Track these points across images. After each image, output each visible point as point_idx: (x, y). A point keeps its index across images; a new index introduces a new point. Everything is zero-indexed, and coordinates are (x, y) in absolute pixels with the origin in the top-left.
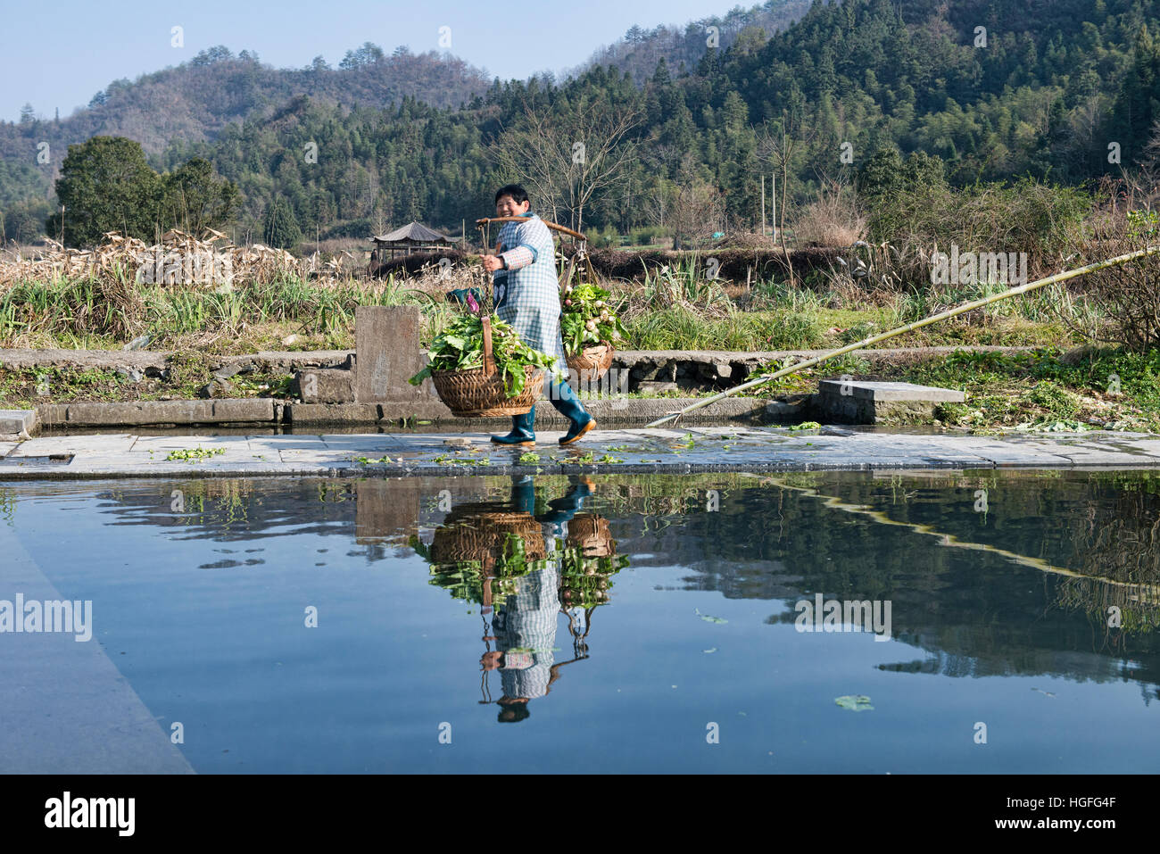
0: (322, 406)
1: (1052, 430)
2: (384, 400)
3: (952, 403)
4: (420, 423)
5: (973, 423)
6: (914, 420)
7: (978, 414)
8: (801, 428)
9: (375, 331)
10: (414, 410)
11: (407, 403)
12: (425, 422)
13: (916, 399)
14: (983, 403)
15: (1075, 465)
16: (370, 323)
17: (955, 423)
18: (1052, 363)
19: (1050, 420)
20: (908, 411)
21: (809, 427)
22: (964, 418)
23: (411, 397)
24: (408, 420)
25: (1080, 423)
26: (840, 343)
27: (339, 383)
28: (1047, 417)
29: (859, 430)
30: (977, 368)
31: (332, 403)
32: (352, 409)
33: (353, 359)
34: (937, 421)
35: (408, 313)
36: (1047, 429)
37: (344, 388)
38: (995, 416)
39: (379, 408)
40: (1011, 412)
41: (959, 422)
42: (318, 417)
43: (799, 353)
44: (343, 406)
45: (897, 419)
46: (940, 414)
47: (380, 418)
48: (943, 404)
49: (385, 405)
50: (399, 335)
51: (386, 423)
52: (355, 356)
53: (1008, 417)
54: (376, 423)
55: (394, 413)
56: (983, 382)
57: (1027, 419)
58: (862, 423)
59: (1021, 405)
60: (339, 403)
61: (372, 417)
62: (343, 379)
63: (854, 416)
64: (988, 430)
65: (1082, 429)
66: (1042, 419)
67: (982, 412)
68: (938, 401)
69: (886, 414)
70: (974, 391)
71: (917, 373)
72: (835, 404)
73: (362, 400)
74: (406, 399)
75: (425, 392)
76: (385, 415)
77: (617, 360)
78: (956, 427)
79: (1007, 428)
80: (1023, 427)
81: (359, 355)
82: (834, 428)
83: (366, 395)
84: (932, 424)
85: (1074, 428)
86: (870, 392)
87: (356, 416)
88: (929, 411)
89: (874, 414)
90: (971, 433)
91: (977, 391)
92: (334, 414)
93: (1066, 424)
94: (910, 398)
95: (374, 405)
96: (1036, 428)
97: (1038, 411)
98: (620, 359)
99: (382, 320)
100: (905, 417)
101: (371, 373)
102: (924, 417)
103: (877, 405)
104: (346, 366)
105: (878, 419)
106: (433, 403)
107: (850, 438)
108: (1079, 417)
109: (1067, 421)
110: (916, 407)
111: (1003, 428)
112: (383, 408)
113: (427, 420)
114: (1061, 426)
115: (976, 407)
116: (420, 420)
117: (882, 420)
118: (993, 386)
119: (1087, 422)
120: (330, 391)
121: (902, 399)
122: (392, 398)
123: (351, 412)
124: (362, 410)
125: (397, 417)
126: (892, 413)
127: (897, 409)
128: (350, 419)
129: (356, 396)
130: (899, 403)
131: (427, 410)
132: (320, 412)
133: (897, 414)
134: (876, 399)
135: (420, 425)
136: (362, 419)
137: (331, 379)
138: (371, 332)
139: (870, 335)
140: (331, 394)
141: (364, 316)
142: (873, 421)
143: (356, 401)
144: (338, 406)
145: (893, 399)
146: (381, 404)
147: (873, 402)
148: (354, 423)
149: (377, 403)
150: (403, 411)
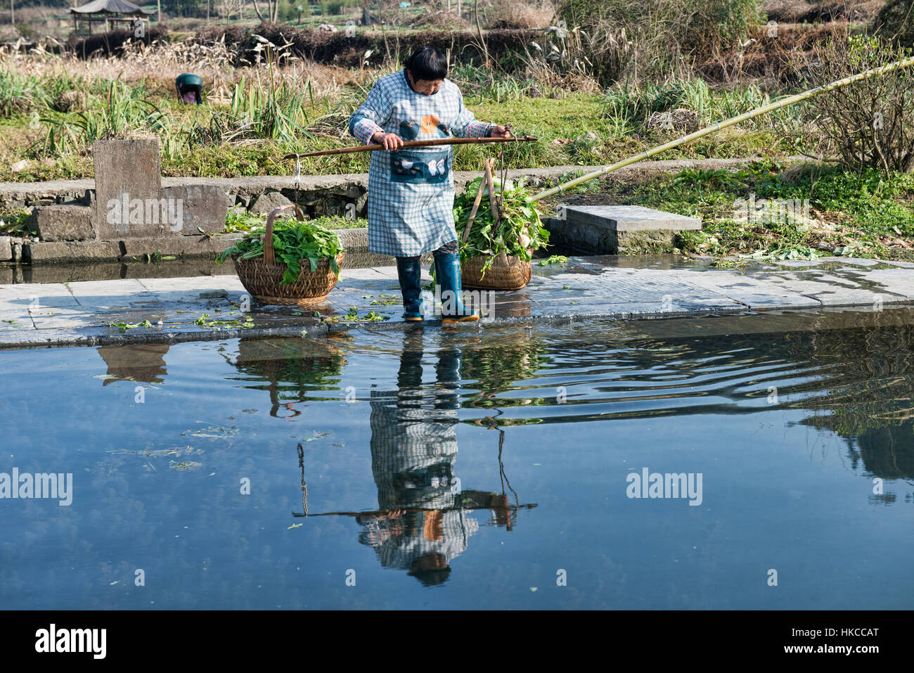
0: (62, 244)
1: (787, 258)
2: (126, 235)
3: (691, 231)
4: (165, 258)
5: (711, 250)
6: (654, 248)
7: (714, 240)
8: (550, 262)
9: (114, 165)
10: (158, 246)
11: (151, 238)
12: (169, 258)
13: (656, 228)
14: (717, 229)
15: (825, 306)
16: (108, 158)
17: (693, 251)
18: (774, 181)
19: (783, 247)
20: (649, 240)
21: (557, 262)
22: (702, 246)
23: (153, 232)
24: (152, 256)
25: (812, 250)
26: (565, 157)
27: (78, 220)
28: (780, 244)
29: (606, 265)
30: (704, 187)
31: (73, 240)
32: (93, 246)
33: (92, 196)
34: (677, 249)
35: (149, 147)
36: (782, 257)
37: (84, 225)
38: (731, 241)
39: (122, 245)
40: (745, 238)
41: (697, 250)
42: (58, 255)
43: (532, 171)
44: (85, 243)
45: (639, 248)
46: (678, 242)
47: (123, 255)
48: (681, 232)
49: (128, 241)
50: (139, 169)
51: (130, 260)
52: (94, 191)
53: (743, 244)
54: (119, 260)
55: (138, 249)
56: (711, 203)
57: (761, 246)
58: (605, 252)
59: (753, 230)
60: (80, 240)
61: (114, 253)
62: (83, 216)
63: (595, 244)
64: (728, 260)
65: (815, 258)
66: (775, 246)
67: (717, 237)
68: (677, 229)
69: (628, 244)
70: (705, 213)
71: (647, 192)
72: (575, 231)
73: (104, 237)
74: (149, 235)
75: (168, 226)
76: (128, 251)
77: (356, 184)
78: (694, 255)
79: (744, 256)
80: (758, 255)
81: (98, 191)
82: (581, 262)
83: (107, 231)
84: (671, 252)
85: (807, 255)
86: (611, 223)
87: (98, 253)
88: (668, 240)
89: (617, 244)
90: (713, 266)
91: (707, 213)
92: (76, 251)
93: (799, 251)
94: (651, 228)
95: (116, 241)
96: (772, 256)
97: (770, 237)
98: (359, 183)
99: (121, 155)
100: (646, 246)
102: (664, 245)
103: (619, 235)
104: (84, 201)
105: (620, 249)
106: (177, 238)
107: (601, 277)
108: (809, 243)
109: (799, 246)
110: (656, 236)
111: (741, 256)
112: (126, 244)
113: (171, 255)
114: (795, 253)
115: (710, 232)
116: (164, 256)
117: (624, 249)
118: (722, 207)
119: (816, 247)
120: (70, 228)
121: (643, 229)
122: (134, 234)
123: (94, 249)
124: (104, 247)
125: (141, 253)
126: (634, 242)
127: (639, 238)
128: (92, 256)
129: (97, 232)
130: (641, 233)
131: (171, 245)
132: (59, 250)
133: (639, 243)
134: (618, 229)
135: (164, 260)
136: (104, 256)
137: (70, 216)
138: (110, 167)
139: (594, 148)
140: (71, 231)
141: (102, 151)
142: (616, 252)
143: (98, 238)
144: (79, 243)
145: (634, 229)
146: (123, 240)
147: (616, 232)
148: (96, 261)
149: (119, 240)
150: (147, 247)
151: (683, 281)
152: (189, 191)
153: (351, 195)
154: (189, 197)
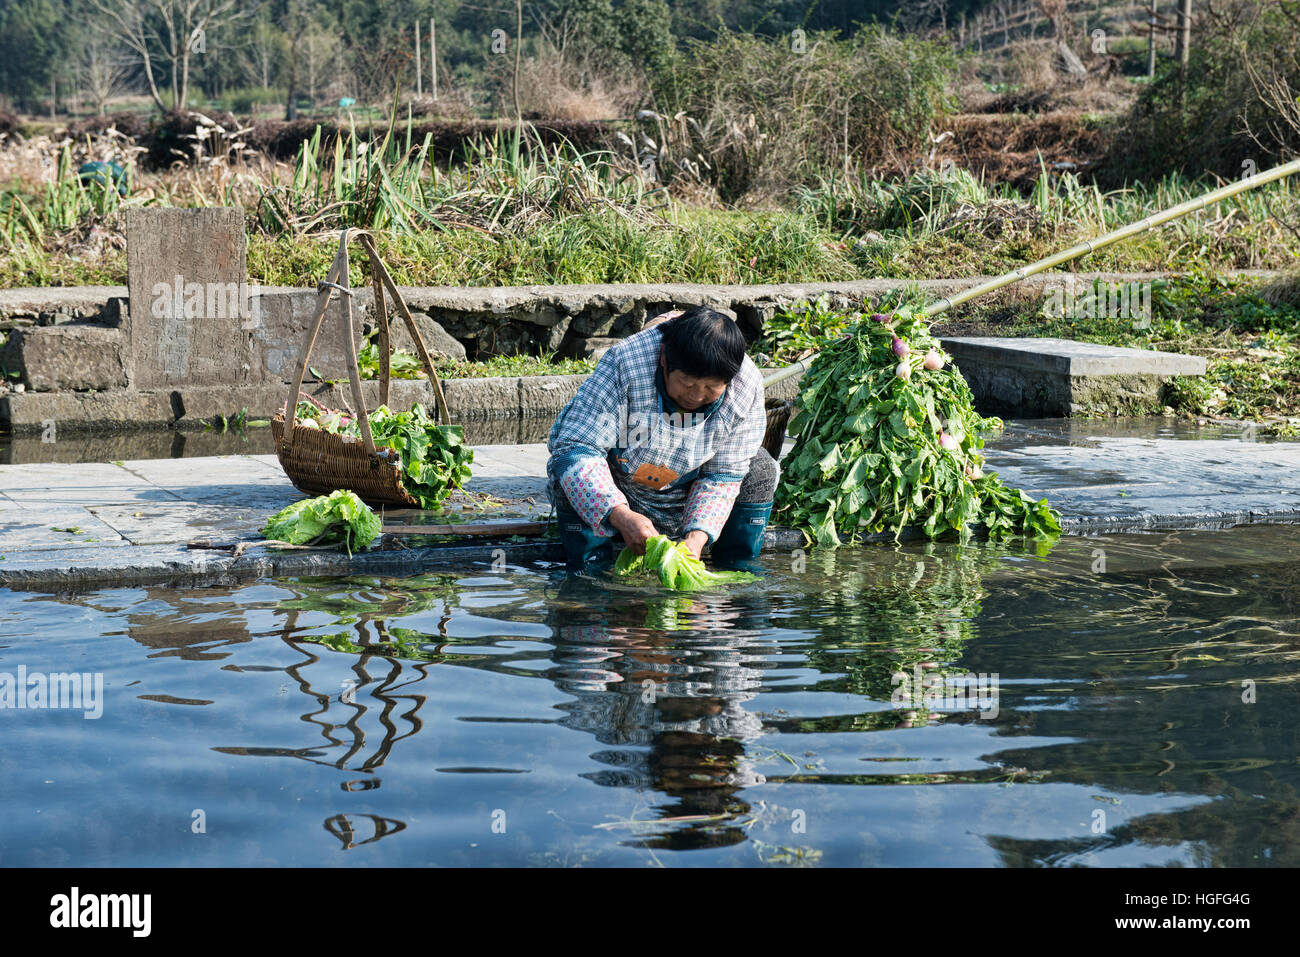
0: (67, 396)
2: (182, 381)
3: (1190, 378)
4: (252, 423)
5: (1229, 410)
6: (1131, 405)
9: (164, 254)
10: (241, 401)
11: (227, 388)
12: (261, 423)
13: (1134, 371)
16: (153, 240)
17: (1198, 412)
20: (1121, 392)
22: (1210, 403)
23: (232, 377)
24: (231, 420)
26: (852, 268)
27: (96, 352)
31: (86, 390)
32: (126, 400)
33: (123, 308)
34: (1169, 409)
35: (226, 222)
37: (107, 362)
38: (1254, 397)
39: (177, 399)
40: (1279, 390)
41: (1204, 409)
42: (59, 416)
44: (109, 395)
45: (1105, 406)
46: (1170, 394)
47: (177, 418)
48: (1174, 379)
49: (188, 392)
50: (208, 261)
51: (189, 426)
52: (127, 301)
53: (1279, 400)
54: (170, 425)
55: (205, 406)
59: (1285, 378)
60: (99, 390)
61: (162, 414)
62: (106, 346)
67: (1224, 390)
68: (1166, 373)
69: (1088, 399)
73: (142, 384)
74: (223, 381)
75: (257, 366)
76: (188, 410)
77: (552, 301)
78: (1200, 419)
81: (134, 300)
83: (148, 373)
84: (1160, 413)
86: (1059, 362)
87: (134, 414)
88: (1152, 392)
89: (1069, 398)
92: (91, 410)
94: (1126, 370)
95: (165, 392)
98: (556, 300)
99: (177, 235)
100: (1116, 403)
101: (157, 332)
102: (1146, 402)
103: (1074, 383)
104: (108, 315)
105: (1075, 407)
106: (274, 387)
110: (1133, 385)
112: (184, 397)
113: (263, 419)
116: (251, 419)
117: (1081, 408)
120: (81, 367)
121: (1113, 372)
122: (197, 380)
123: (126, 405)
124: (145, 402)
125: (211, 414)
126: (1097, 396)
127: (1105, 388)
128: (122, 418)
129: (131, 375)
130: (1109, 379)
131: (264, 400)
132: (63, 407)
133: (1105, 398)
134: (1073, 372)
135: (251, 428)
136: (144, 418)
137: (81, 345)
138: (156, 257)
139: (896, 255)
140: (83, 372)
141: (143, 225)
142: (1068, 412)
143: (132, 386)
144: (98, 395)
145: (1098, 373)
146: (179, 390)
147: (1067, 378)
148: (130, 428)
149: (171, 389)
150: (221, 403)
152: (296, 303)
154: (296, 313)
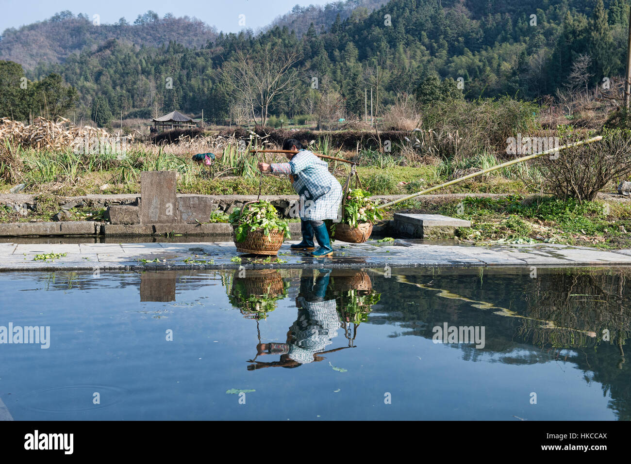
0: (122, 226)
1: (517, 243)
2: (156, 222)
3: (464, 227)
5: (475, 238)
6: (444, 236)
7: (478, 233)
8: (384, 241)
9: (152, 184)
10: (173, 228)
11: (169, 224)
12: (179, 235)
13: (445, 225)
14: (480, 227)
15: (528, 265)
16: (149, 180)
17: (466, 238)
18: (517, 204)
19: (516, 237)
20: (441, 231)
21: (388, 241)
22: (471, 236)
23: (171, 221)
24: (170, 234)
25: (531, 239)
26: (405, 191)
27: (131, 213)
28: (514, 236)
29: (415, 243)
30: (478, 206)
31: (127, 224)
32: (139, 227)
33: (139, 200)
34: (456, 237)
35: (170, 175)
36: (514, 242)
37: (134, 216)
38: (487, 234)
39: (154, 227)
40: (496, 232)
41: (468, 238)
42: (119, 232)
43: (383, 197)
44: (134, 226)
45: (435, 236)
46: (458, 233)
47: (154, 233)
48: (459, 228)
49: (157, 225)
50: (165, 187)
51: (158, 235)
52: (140, 198)
53: (494, 235)
54: (152, 235)
55: (162, 230)
56: (481, 215)
57: (504, 236)
58: (417, 238)
59: (500, 228)
60: (131, 224)
61: (149, 232)
62: (134, 211)
63: (412, 234)
64: (483, 243)
65: (532, 243)
66: (511, 237)
67: (480, 232)
68: (457, 226)
69: (429, 233)
70: (476, 220)
71: (446, 209)
72: (402, 227)
73: (144, 223)
74: (168, 222)
75: (179, 218)
76: (157, 231)
78: (466, 240)
79: (493, 241)
80: (501, 241)
81: (143, 198)
82: (402, 241)
83: (146, 220)
84: (453, 238)
85: (528, 242)
86: (420, 221)
87: (141, 231)
88: (452, 232)
89: (423, 233)
90: (474, 245)
91: (477, 220)
92: (129, 230)
93: (524, 240)
94: (442, 225)
95: (150, 225)
96: (508, 242)
97: (510, 232)
99: (156, 179)
100: (439, 235)
101: (149, 208)
102: (449, 235)
103: (424, 228)
104: (135, 204)
105: (425, 236)
106: (183, 224)
107: (410, 248)
108: (531, 235)
109: (525, 237)
110: (445, 229)
111: (491, 241)
112: (156, 227)
114: (521, 240)
115: (477, 229)
116: (176, 234)
117: (427, 236)
118: (486, 217)
119: (535, 238)
120: (126, 217)
121: (438, 225)
122: (161, 222)
123: (138, 229)
124: (144, 228)
125: (164, 232)
126: (432, 233)
127: (435, 230)
128: (137, 232)
129: (141, 220)
130: (436, 227)
131: (180, 228)
132: (120, 229)
133: (435, 233)
134: (424, 225)
135: (176, 236)
136: (144, 233)
137: (127, 211)
138: (149, 186)
139: (421, 186)
140: (127, 219)
141: (146, 176)
142: (422, 237)
143: (141, 223)
144: (131, 226)
145: (433, 225)
146: (155, 225)
147: (422, 227)
148: (139, 236)
149: (152, 224)
150: (167, 229)
151: (454, 251)
152: (191, 200)
153: (282, 206)
154: (191, 203)
